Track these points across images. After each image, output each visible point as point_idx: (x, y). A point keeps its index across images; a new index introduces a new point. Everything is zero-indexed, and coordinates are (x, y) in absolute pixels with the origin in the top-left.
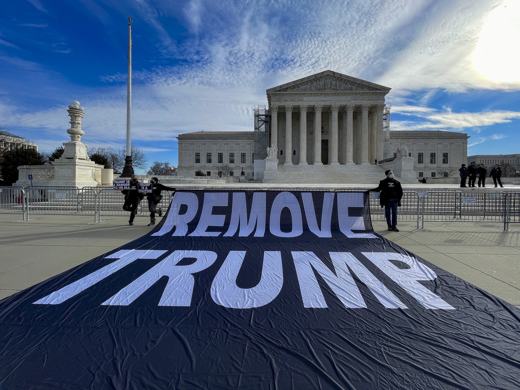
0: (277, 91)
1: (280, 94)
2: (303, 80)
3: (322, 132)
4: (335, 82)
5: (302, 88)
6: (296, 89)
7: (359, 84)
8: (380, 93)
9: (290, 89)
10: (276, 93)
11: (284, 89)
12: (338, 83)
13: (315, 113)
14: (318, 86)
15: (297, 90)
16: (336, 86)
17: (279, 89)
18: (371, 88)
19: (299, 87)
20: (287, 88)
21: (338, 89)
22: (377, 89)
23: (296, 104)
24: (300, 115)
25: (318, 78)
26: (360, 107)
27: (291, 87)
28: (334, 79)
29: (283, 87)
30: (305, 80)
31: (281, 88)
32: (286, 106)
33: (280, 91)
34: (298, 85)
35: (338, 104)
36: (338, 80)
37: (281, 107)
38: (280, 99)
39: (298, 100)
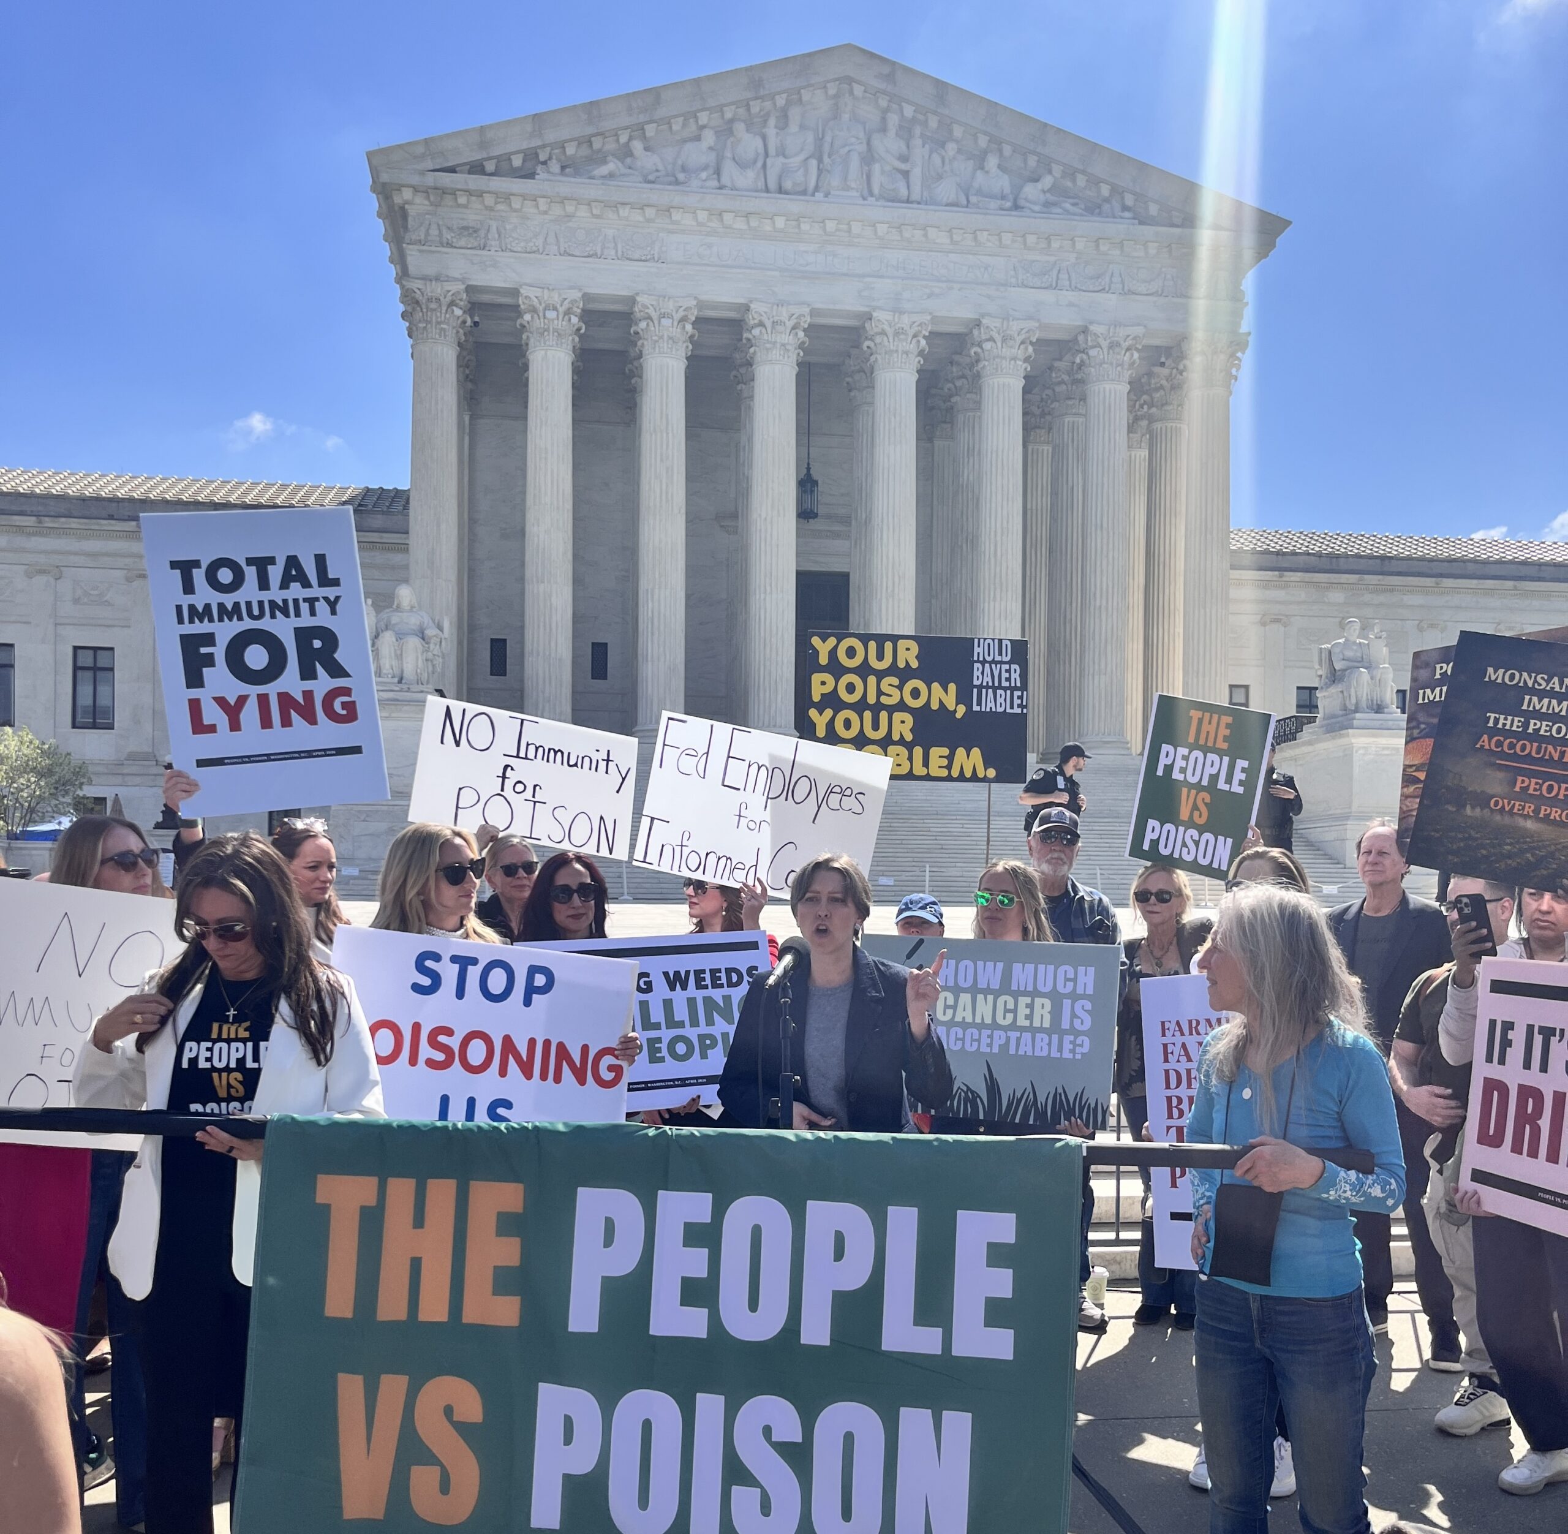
0: (451, 168)
1: (480, 194)
2: (658, 106)
3: (805, 514)
4: (898, 146)
5: (647, 161)
6: (604, 170)
7: (1071, 173)
9: (555, 167)
10: (446, 179)
11: (508, 158)
12: (920, 152)
13: (749, 364)
14: (775, 165)
15: (611, 176)
16: (906, 174)
17: (474, 156)
19: (626, 153)
20: (531, 156)
21: (915, 196)
22: (1190, 221)
24: (637, 373)
25: (773, 95)
26: (1075, 340)
27: (571, 150)
28: (893, 119)
30: (675, 102)
31: (483, 145)
32: (527, 295)
33: (476, 168)
34: (623, 139)
35: (921, 309)
36: (918, 130)
37: (486, 298)
38: (482, 233)
39: (620, 253)
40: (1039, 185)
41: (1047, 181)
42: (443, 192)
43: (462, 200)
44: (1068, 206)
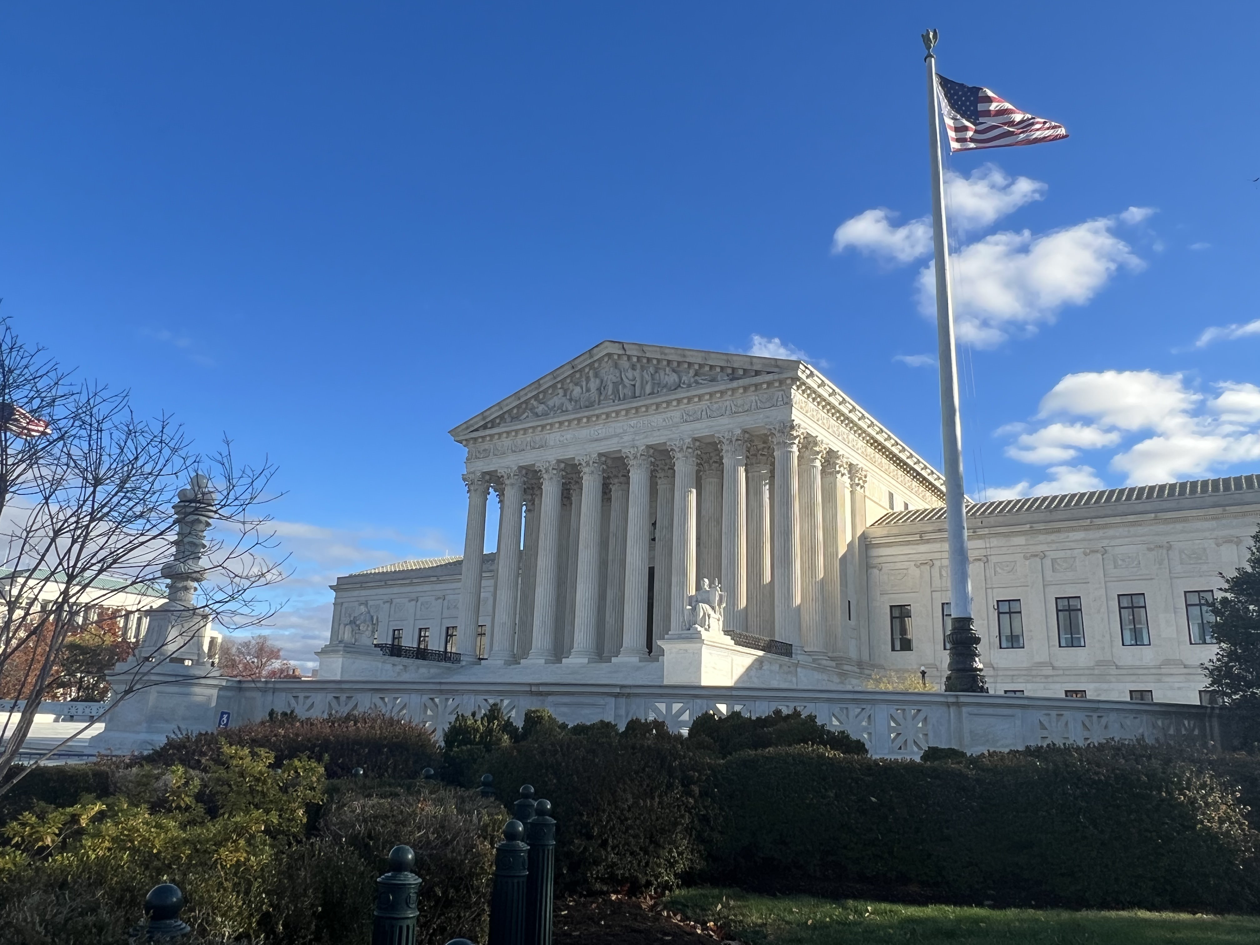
0: (476, 430)
1: (488, 436)
2: (540, 385)
4: (632, 374)
5: (541, 408)
6: (524, 416)
7: (701, 366)
8: (770, 384)
9: (508, 420)
11: (492, 421)
12: (638, 374)
14: (586, 395)
15: (527, 418)
16: (634, 386)
17: (482, 423)
18: (741, 372)
19: (533, 407)
20: (502, 417)
21: (637, 394)
22: (757, 373)
23: (528, 458)
25: (581, 371)
27: (512, 412)
29: (491, 414)
30: (545, 383)
31: (484, 418)
32: (501, 472)
33: (485, 427)
35: (642, 443)
36: (638, 366)
38: (489, 451)
40: (690, 375)
41: (692, 372)
42: (475, 439)
43: (480, 440)
44: (701, 381)
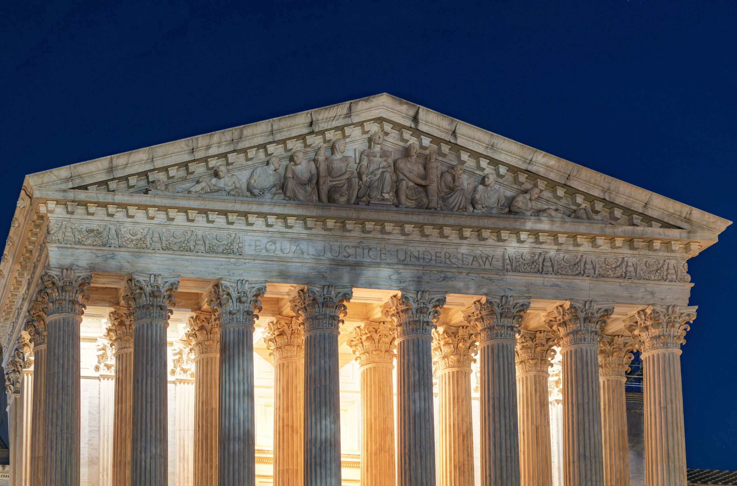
0: (86, 188)
1: (106, 205)
4: (418, 168)
5: (229, 180)
7: (552, 187)
10: (82, 194)
11: (126, 178)
12: (435, 171)
14: (326, 182)
16: (426, 188)
17: (104, 178)
18: (617, 214)
20: (142, 177)
27: (172, 173)
29: (127, 166)
33: (104, 186)
34: (211, 164)
38: (105, 234)
39: (207, 247)
40: (528, 196)
42: (78, 204)
43: (92, 209)
